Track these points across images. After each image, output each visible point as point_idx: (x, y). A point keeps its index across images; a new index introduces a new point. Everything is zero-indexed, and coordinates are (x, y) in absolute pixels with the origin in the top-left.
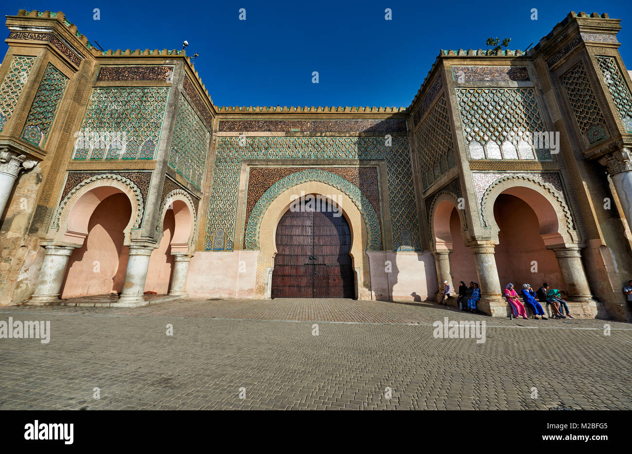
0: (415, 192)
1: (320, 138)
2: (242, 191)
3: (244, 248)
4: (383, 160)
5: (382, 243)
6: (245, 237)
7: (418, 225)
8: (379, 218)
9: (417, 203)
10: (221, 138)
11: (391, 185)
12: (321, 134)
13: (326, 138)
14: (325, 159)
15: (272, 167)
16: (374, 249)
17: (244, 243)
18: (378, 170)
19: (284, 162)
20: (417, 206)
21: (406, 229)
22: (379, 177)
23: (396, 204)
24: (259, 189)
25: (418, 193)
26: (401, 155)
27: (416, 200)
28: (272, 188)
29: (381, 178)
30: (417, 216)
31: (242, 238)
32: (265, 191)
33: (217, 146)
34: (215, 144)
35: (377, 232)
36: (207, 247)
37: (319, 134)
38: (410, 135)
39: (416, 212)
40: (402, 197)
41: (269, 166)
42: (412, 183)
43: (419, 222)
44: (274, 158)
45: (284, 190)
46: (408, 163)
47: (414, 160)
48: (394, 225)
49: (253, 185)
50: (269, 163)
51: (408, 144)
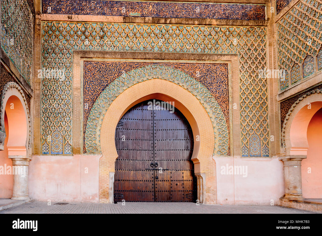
0: (268, 94)
1: (164, 25)
2: (77, 89)
3: (85, 152)
4: (235, 55)
5: (229, 148)
6: (84, 141)
7: (268, 130)
8: (228, 121)
9: (269, 106)
10: (46, 22)
11: (243, 85)
12: (166, 20)
13: (170, 25)
14: (170, 52)
15: (109, 60)
16: (221, 153)
17: (84, 148)
18: (229, 67)
19: (123, 55)
20: (269, 109)
21: (256, 134)
22: (230, 76)
23: (247, 107)
24: (96, 87)
25: (271, 94)
26: (256, 50)
27: (269, 103)
28: (111, 86)
29: (232, 76)
30: (268, 121)
31: (81, 141)
32: (103, 90)
33: (42, 32)
34: (39, 30)
35: (224, 137)
36: (44, 151)
37: (163, 21)
38: (268, 24)
39: (267, 116)
40: (254, 98)
41: (106, 60)
42: (266, 83)
43: (269, 127)
44: (111, 50)
45: (125, 88)
46: (263, 59)
47: (270, 56)
48: (243, 130)
49: (89, 82)
50: (106, 56)
51: (265, 36)
